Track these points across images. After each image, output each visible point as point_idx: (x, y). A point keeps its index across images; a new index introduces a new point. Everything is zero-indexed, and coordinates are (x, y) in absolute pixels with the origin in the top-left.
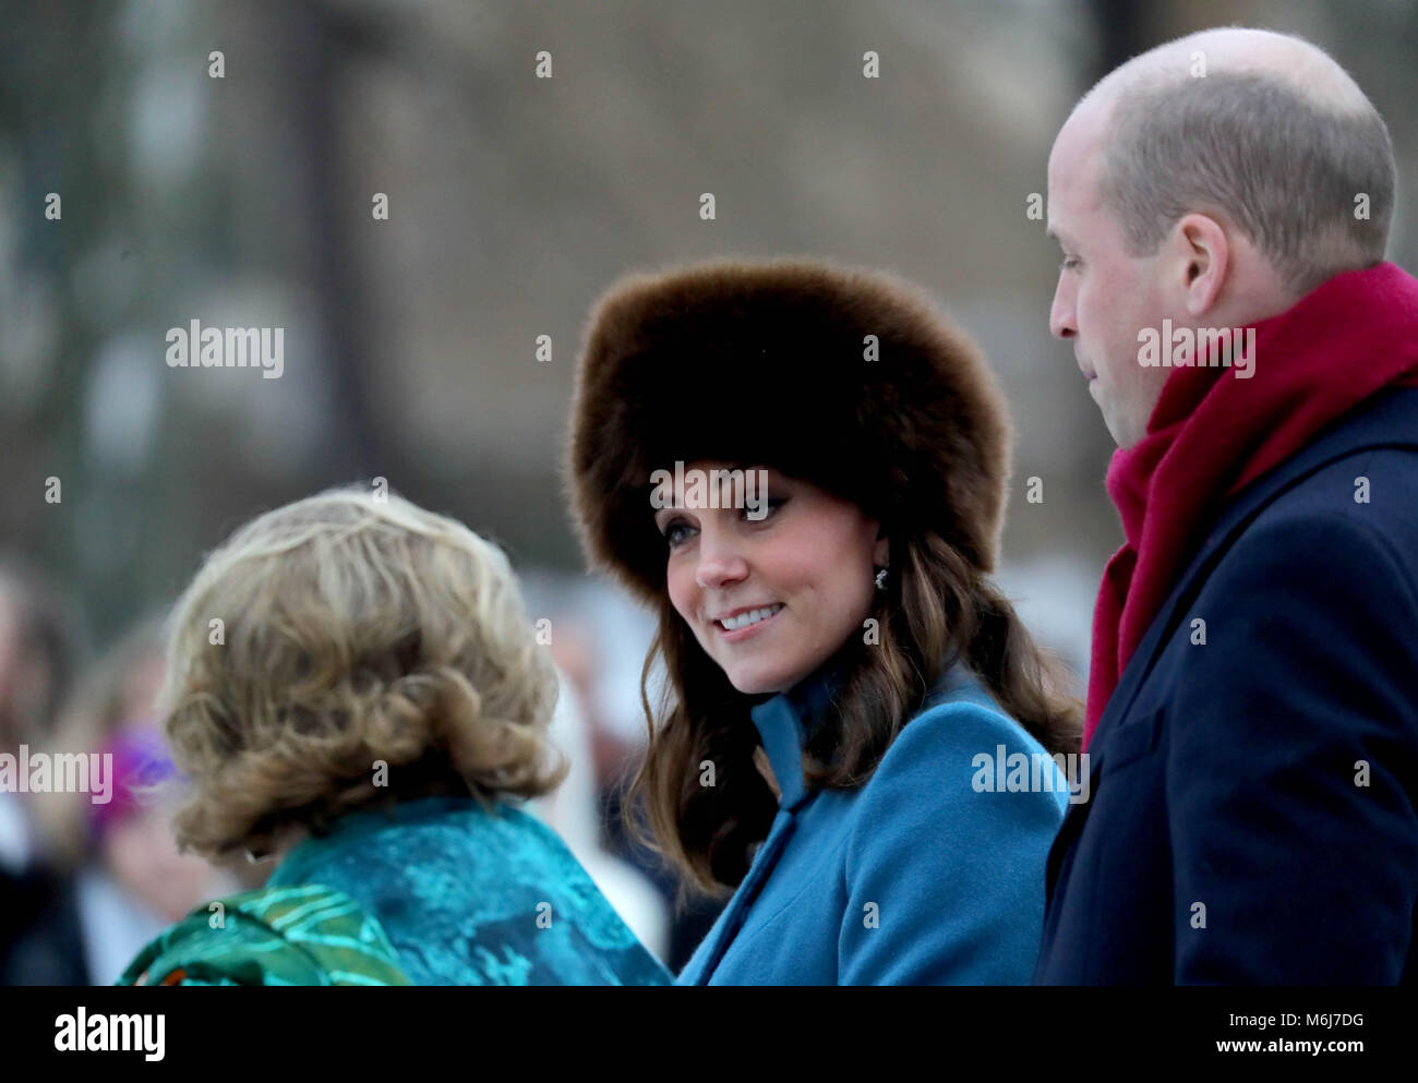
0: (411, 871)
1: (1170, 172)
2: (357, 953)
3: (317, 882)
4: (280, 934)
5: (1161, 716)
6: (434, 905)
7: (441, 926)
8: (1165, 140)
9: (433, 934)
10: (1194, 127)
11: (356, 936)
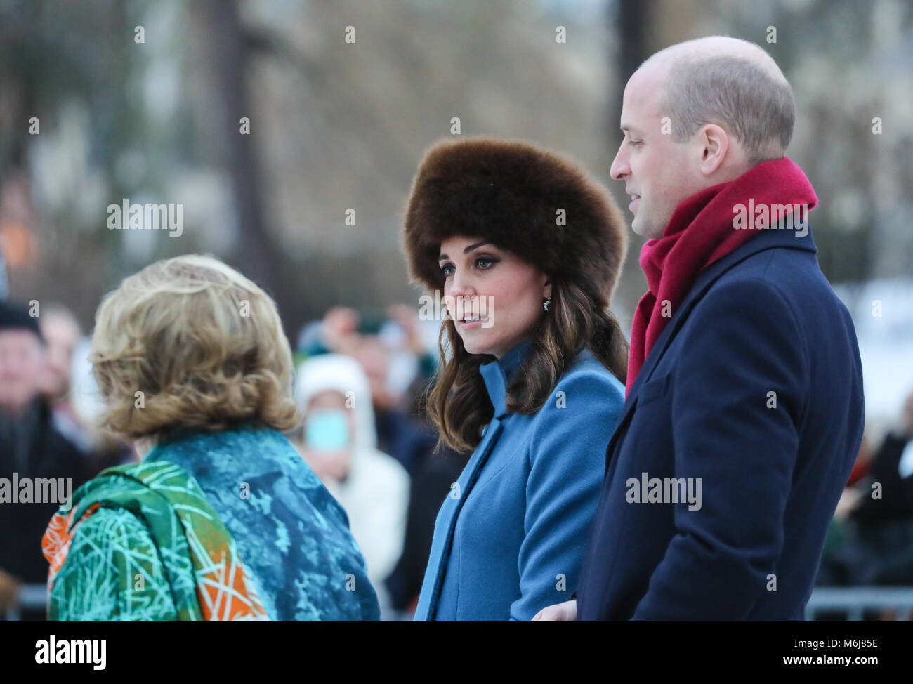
0: (211, 453)
1: (702, 103)
2: (186, 494)
3: (164, 460)
4: (147, 486)
5: (669, 377)
6: (223, 470)
7: (227, 480)
8: (702, 88)
9: (223, 485)
10: (716, 83)
11: (184, 486)
